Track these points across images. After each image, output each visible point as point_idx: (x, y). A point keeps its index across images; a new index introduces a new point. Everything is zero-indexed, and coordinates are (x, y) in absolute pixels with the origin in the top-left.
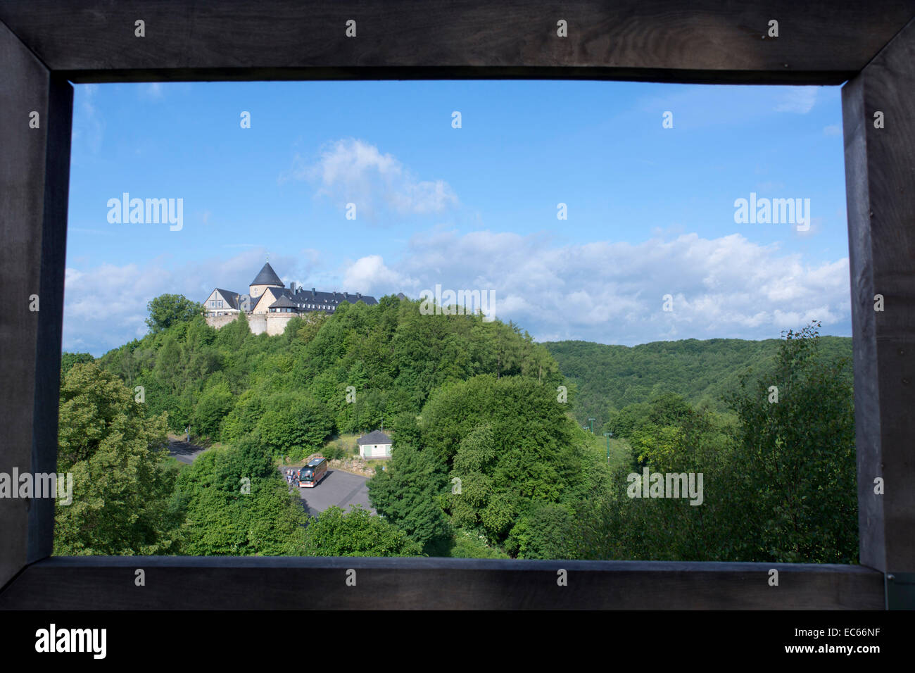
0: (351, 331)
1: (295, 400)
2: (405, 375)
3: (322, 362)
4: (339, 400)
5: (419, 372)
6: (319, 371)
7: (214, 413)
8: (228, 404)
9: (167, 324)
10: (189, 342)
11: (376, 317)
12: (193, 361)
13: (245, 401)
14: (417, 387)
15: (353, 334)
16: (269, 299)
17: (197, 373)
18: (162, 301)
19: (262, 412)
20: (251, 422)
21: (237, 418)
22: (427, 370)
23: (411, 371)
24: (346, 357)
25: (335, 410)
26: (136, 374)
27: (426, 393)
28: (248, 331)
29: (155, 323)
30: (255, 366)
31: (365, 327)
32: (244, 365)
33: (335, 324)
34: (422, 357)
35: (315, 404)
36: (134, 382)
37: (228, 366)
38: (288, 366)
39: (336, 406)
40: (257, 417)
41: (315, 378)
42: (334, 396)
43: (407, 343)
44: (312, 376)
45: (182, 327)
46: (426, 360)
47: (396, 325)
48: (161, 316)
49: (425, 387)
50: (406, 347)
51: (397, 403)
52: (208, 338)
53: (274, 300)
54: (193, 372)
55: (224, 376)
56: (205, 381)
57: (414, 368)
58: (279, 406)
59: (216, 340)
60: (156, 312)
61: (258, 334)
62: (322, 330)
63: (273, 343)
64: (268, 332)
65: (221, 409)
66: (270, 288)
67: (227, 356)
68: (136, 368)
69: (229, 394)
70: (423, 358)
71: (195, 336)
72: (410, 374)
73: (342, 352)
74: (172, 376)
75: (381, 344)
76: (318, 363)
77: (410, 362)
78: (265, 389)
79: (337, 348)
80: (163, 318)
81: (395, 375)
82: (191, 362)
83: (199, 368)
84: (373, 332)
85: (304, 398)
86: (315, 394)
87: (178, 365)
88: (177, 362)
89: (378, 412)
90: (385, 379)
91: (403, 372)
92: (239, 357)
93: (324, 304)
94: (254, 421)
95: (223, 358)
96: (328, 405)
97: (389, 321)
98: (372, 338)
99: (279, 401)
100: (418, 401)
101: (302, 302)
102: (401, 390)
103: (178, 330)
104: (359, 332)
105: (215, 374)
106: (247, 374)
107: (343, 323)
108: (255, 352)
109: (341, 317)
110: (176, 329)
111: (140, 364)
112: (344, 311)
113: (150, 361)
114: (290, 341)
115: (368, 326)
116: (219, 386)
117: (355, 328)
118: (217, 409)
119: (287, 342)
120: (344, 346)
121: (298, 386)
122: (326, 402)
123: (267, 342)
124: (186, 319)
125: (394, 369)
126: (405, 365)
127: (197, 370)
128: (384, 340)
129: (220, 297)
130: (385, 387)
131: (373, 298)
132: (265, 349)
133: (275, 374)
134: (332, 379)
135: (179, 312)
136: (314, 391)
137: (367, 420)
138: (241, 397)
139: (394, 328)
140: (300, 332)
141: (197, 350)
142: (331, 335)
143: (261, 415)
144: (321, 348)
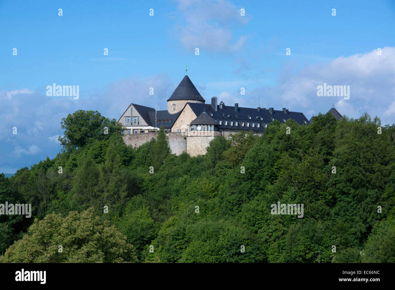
0: (283, 154)
1: (223, 230)
2: (342, 204)
3: (251, 189)
4: (270, 230)
5: (359, 201)
6: (248, 198)
7: (136, 240)
8: (150, 232)
9: (81, 142)
10: (108, 163)
11: (310, 138)
12: (112, 184)
13: (168, 229)
14: (357, 218)
15: (285, 157)
16: (189, 116)
17: (116, 196)
18: (77, 118)
19: (187, 242)
20: (176, 252)
21: (161, 247)
22: (368, 199)
23: (350, 200)
24: (277, 183)
25: (266, 241)
26: (52, 196)
27: (367, 225)
28: (168, 150)
29: (68, 141)
30: (177, 191)
31: (298, 149)
32: (165, 189)
33: (264, 146)
34: (362, 184)
35: (245, 235)
36: (49, 205)
37: (147, 189)
38: (214, 191)
39: (268, 237)
40: (182, 246)
41: (244, 205)
42: (265, 227)
43: (346, 168)
44: (240, 203)
45: (98, 146)
46: (367, 188)
47: (333, 148)
48: (76, 134)
49: (367, 218)
50: (345, 172)
51: (334, 236)
52: (125, 158)
53: (194, 117)
54: (112, 196)
55: (144, 200)
56: (124, 206)
57: (354, 197)
58: (206, 235)
59: (134, 161)
60: (71, 130)
61: (178, 154)
62: (250, 153)
63: (195, 165)
64: (188, 152)
65: (143, 237)
66: (190, 104)
67: (146, 178)
68: (51, 189)
69: (150, 221)
70: (363, 186)
71: (114, 156)
72: (349, 202)
73: (273, 178)
74: (89, 200)
75: (316, 170)
76: (247, 189)
77: (350, 190)
78: (189, 216)
79: (267, 173)
80: (77, 136)
81: (332, 203)
82: (110, 184)
83: (118, 191)
84: (307, 156)
85: (232, 228)
86: (244, 223)
87: (96, 188)
88: (96, 185)
89: (313, 245)
90: (321, 208)
91: (340, 201)
92: (159, 179)
93: (248, 121)
94: (179, 251)
95: (143, 180)
96: (258, 235)
97: (324, 143)
98: (306, 163)
99: (206, 230)
100: (359, 234)
101: (224, 119)
102: (339, 220)
103: (94, 149)
104: (291, 155)
105: (134, 198)
106: (169, 199)
107: (273, 145)
108: (174, 175)
109: (272, 138)
110: (91, 148)
111: (55, 185)
112: (274, 132)
113: (65, 182)
114: (214, 163)
115: (301, 148)
116: (139, 212)
117: (287, 150)
118: (139, 237)
119: (211, 164)
120: (275, 171)
121: (224, 214)
122: (256, 232)
123: (188, 163)
124: (102, 137)
125: (331, 197)
126: (343, 193)
127: (115, 193)
128: (320, 165)
129: (136, 113)
130: (322, 218)
131: (302, 114)
132: (187, 172)
133: (199, 200)
134: (263, 207)
135: (94, 129)
136: (243, 220)
137: (301, 253)
138: (165, 224)
139: (330, 151)
140: (226, 153)
141: (116, 172)
142: (260, 157)
143: (186, 244)
144: (250, 172)
